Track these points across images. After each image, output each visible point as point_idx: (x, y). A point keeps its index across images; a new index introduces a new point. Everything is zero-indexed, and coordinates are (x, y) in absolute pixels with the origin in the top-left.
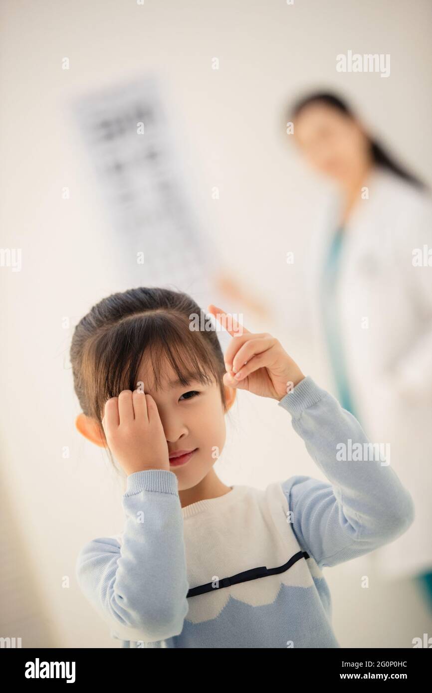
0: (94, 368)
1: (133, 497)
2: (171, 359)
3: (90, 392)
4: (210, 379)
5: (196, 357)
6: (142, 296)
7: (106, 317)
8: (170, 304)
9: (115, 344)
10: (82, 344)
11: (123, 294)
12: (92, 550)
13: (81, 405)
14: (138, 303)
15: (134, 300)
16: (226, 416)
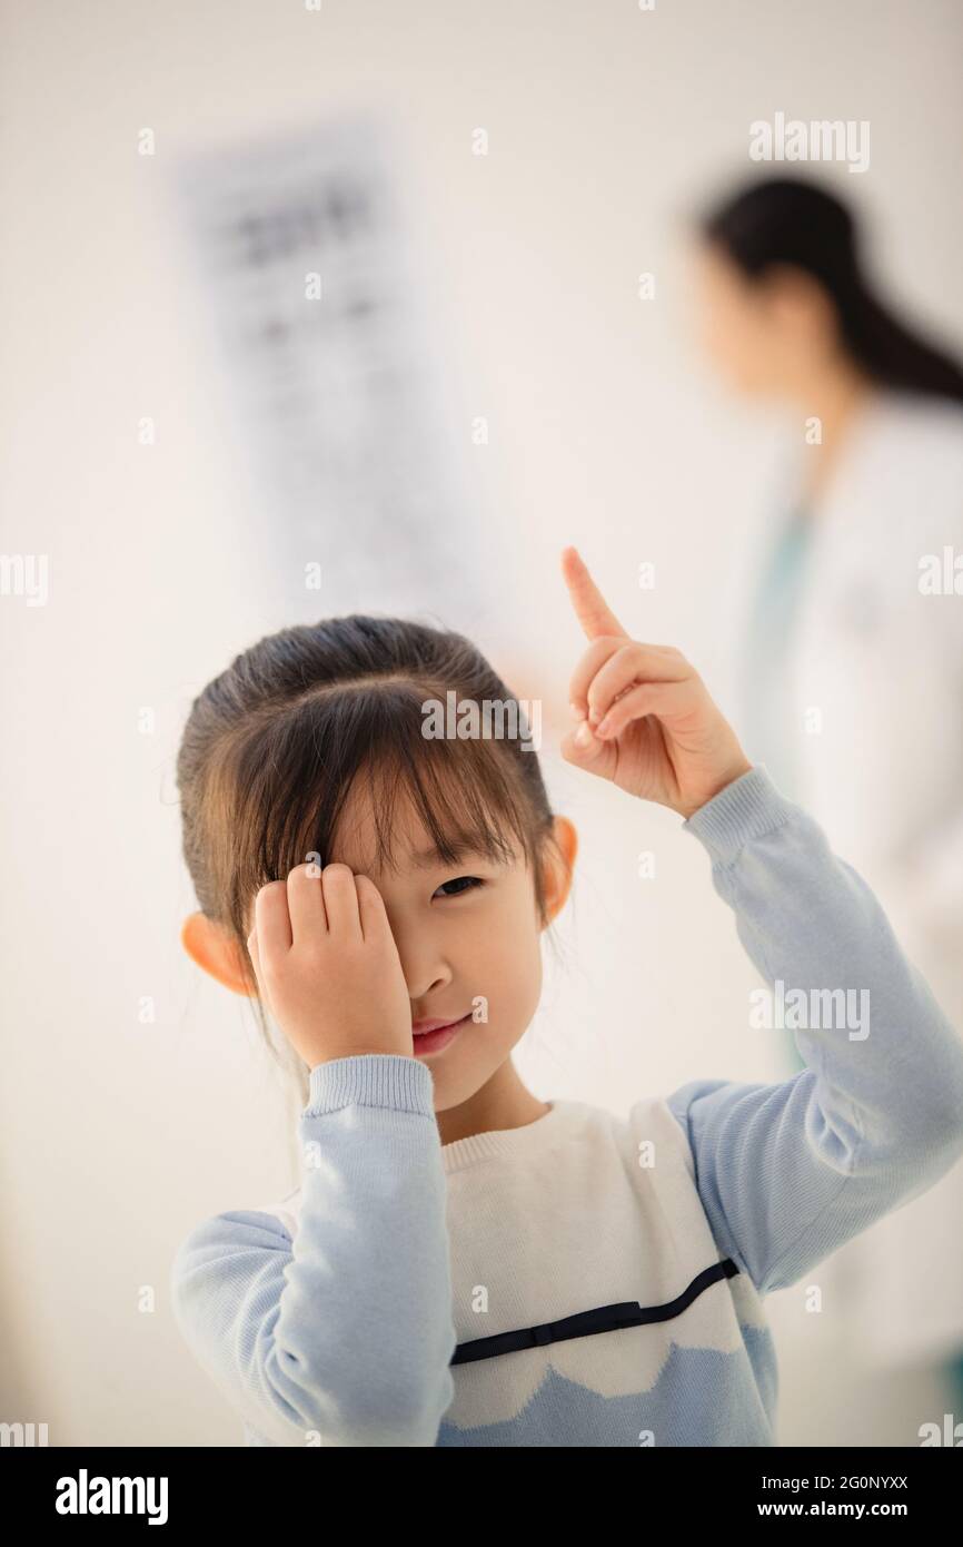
0: (233, 811)
1: (327, 1118)
2: (420, 799)
3: (219, 864)
4: (511, 851)
5: (481, 797)
6: (358, 638)
7: (267, 686)
8: (425, 662)
9: (287, 753)
10: (208, 746)
11: (311, 630)
12: (217, 1238)
13: (197, 892)
14: (346, 658)
15: (337, 646)
16: (543, 935)
